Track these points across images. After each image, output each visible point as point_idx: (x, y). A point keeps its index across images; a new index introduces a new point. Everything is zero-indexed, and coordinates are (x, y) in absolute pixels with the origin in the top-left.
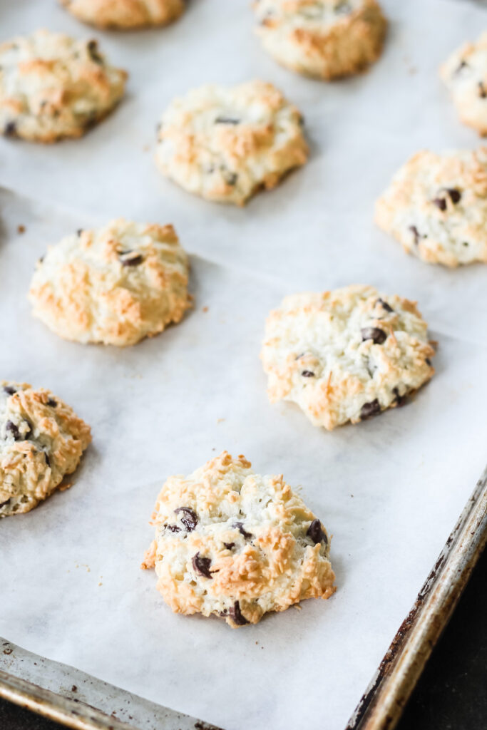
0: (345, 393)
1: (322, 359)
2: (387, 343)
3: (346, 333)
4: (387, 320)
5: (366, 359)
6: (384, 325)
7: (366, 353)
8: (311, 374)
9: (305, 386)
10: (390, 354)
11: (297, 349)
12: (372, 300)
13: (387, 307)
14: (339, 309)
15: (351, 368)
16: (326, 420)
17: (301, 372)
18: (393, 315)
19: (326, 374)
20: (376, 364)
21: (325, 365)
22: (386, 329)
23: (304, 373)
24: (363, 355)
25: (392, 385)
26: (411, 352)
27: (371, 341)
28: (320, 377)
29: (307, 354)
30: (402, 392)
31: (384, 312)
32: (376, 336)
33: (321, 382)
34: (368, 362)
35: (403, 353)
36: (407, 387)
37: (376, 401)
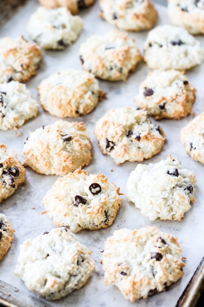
0: (141, 285)
1: (131, 266)
2: (162, 260)
3: (143, 253)
4: (163, 248)
5: (152, 268)
6: (162, 251)
7: (152, 265)
8: (125, 274)
9: (122, 279)
10: (164, 266)
11: (119, 260)
12: (156, 237)
13: (163, 241)
14: (140, 240)
15: (145, 272)
16: (131, 297)
17: (121, 272)
18: (166, 245)
19: (133, 274)
20: (157, 271)
21: (132, 269)
22: (162, 253)
23: (122, 273)
24: (151, 266)
25: (164, 281)
26: (174, 265)
27: (155, 259)
28: (129, 275)
29: (124, 263)
30: (168, 284)
31: (162, 244)
32: (157, 257)
33: (130, 279)
34: (153, 269)
35: (170, 266)
36: (171, 282)
37: (156, 289)
